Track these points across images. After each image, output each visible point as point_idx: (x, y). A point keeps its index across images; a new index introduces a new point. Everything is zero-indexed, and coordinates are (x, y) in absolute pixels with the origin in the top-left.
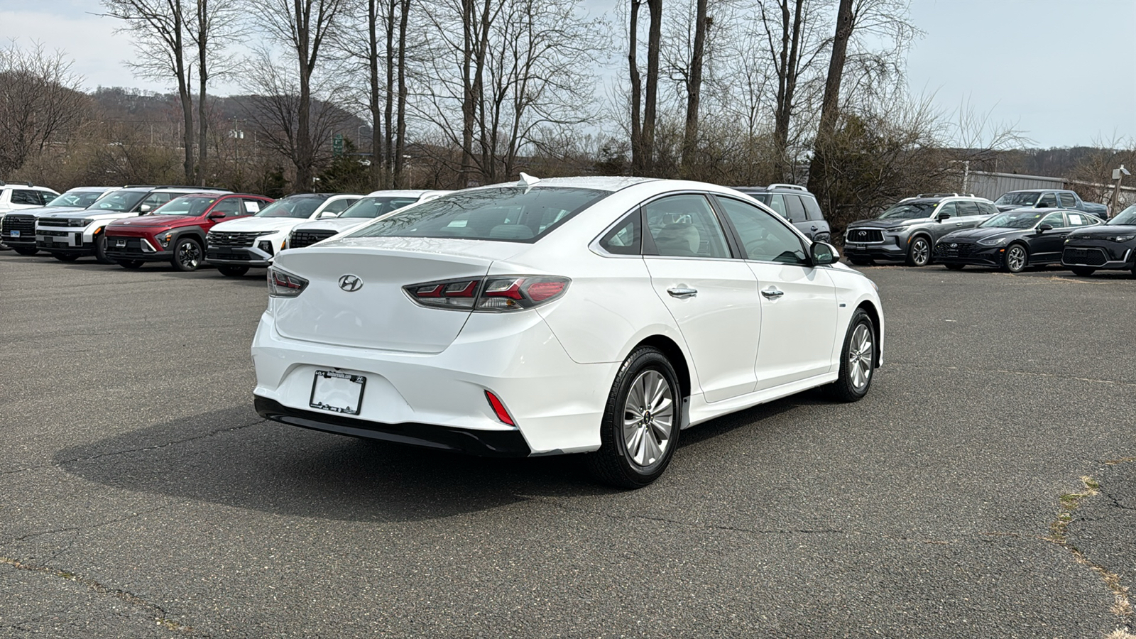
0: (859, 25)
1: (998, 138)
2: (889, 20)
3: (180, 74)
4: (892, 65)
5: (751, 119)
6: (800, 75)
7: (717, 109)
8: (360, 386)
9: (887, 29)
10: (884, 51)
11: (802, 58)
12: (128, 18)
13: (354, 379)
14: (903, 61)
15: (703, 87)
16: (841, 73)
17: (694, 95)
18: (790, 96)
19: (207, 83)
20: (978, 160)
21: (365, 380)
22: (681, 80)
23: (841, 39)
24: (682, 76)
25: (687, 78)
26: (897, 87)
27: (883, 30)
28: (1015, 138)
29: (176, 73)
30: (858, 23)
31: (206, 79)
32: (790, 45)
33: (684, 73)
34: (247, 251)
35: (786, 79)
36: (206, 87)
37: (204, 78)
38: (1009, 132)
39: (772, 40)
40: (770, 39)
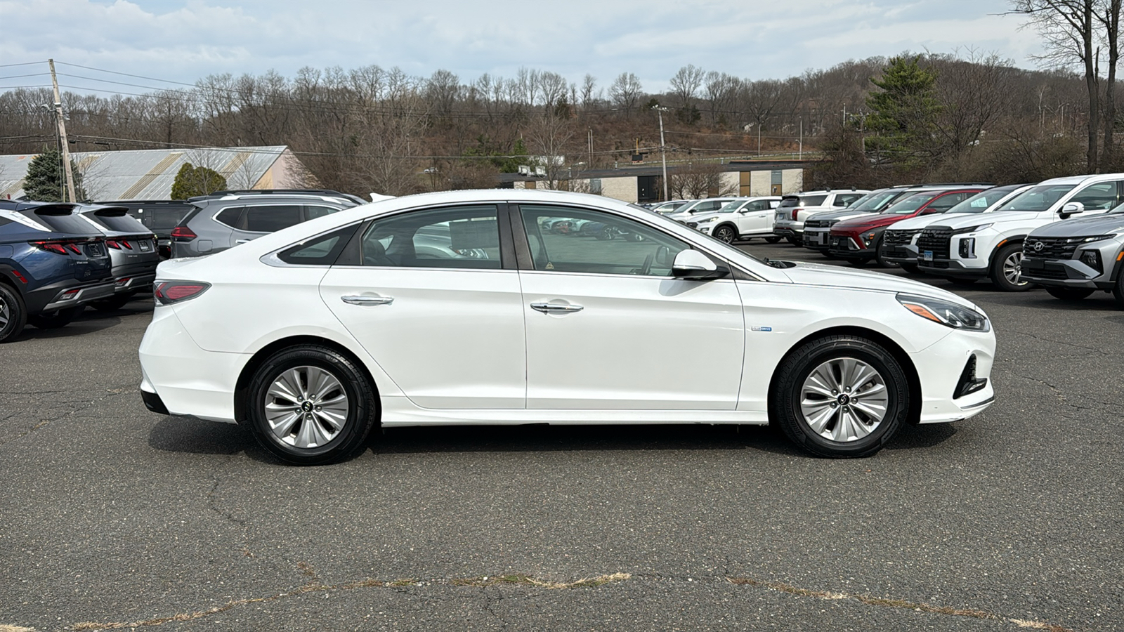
3: (1087, 59)
12: (1032, 11)
19: (1117, 63)
29: (1083, 59)
31: (1116, 59)
34: (905, 249)
36: (1116, 68)
37: (1113, 59)
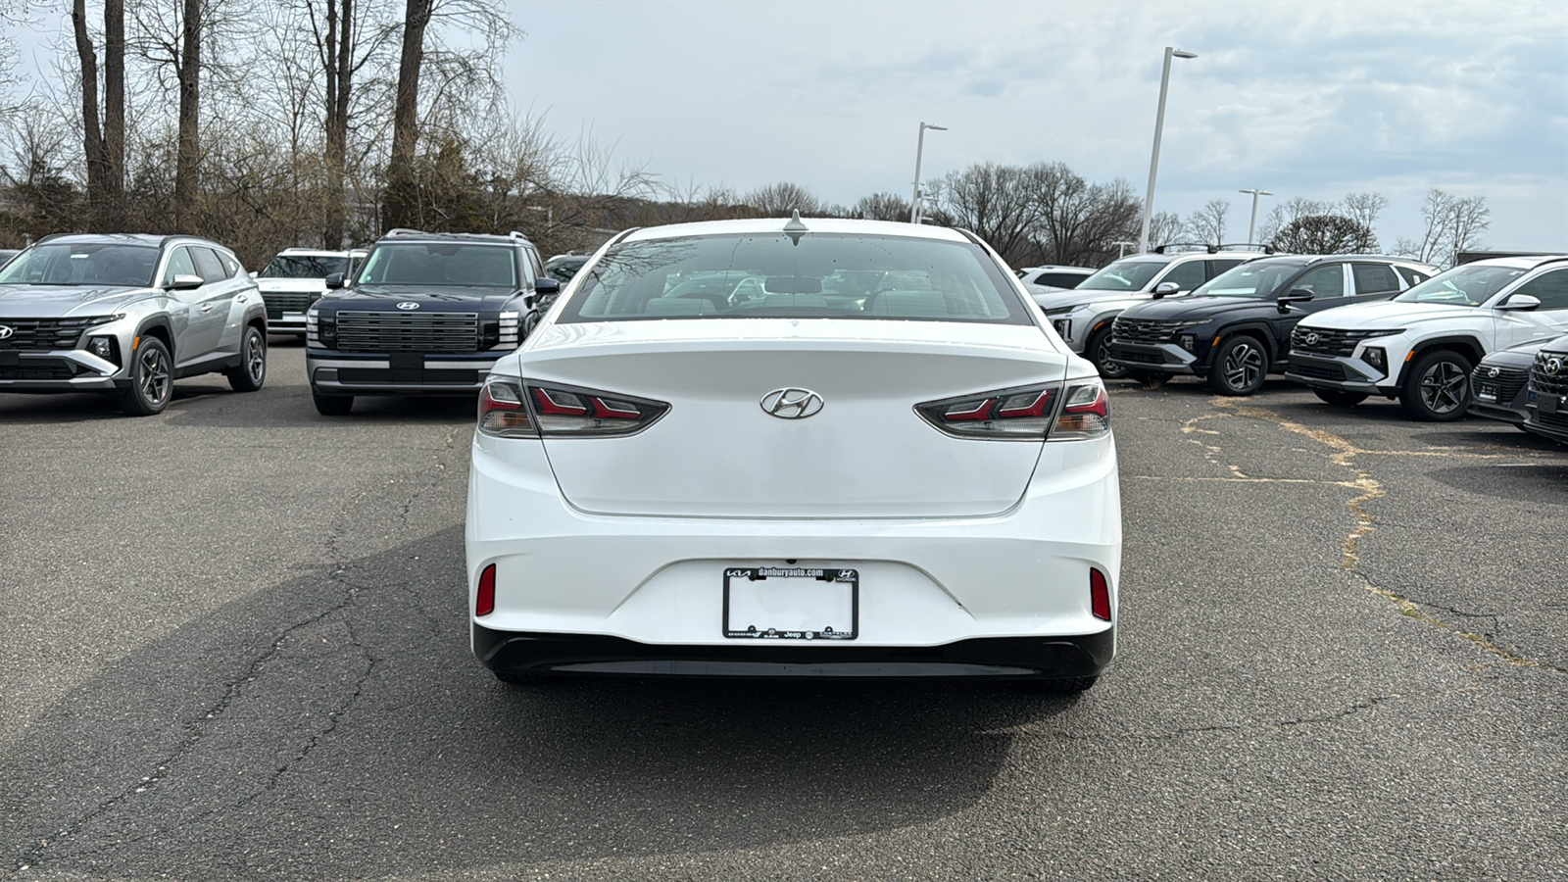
0: (439, 11)
1: (626, 180)
2: (480, 9)
4: (484, 71)
5: (293, 129)
6: (355, 72)
7: (232, 110)
8: (847, 589)
9: (476, 21)
10: (474, 51)
11: (357, 47)
13: (829, 576)
14: (497, 68)
15: (203, 73)
16: (417, 75)
17: (191, 85)
18: (344, 99)
20: (604, 208)
21: (855, 574)
22: (167, 61)
23: (415, 27)
24: (166, 55)
25: (177, 58)
26: (493, 104)
27: (471, 22)
28: (646, 182)
30: (437, 8)
32: (339, 27)
33: (171, 50)
35: (337, 77)
38: (637, 175)
39: (315, 17)
40: (312, 15)
